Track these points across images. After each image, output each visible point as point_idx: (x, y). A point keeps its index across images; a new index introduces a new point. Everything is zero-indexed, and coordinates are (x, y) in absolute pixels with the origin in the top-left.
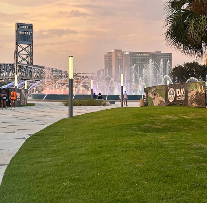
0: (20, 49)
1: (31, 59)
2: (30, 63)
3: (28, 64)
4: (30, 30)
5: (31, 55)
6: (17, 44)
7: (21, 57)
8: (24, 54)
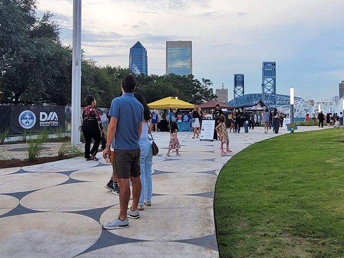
0: (265, 82)
1: (275, 89)
2: (274, 93)
3: (272, 93)
4: (274, 67)
5: (274, 87)
6: (263, 79)
7: (267, 88)
8: (269, 86)
